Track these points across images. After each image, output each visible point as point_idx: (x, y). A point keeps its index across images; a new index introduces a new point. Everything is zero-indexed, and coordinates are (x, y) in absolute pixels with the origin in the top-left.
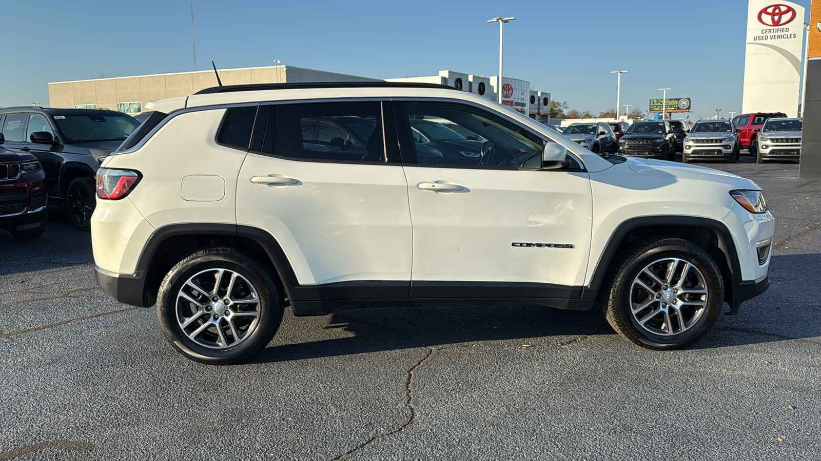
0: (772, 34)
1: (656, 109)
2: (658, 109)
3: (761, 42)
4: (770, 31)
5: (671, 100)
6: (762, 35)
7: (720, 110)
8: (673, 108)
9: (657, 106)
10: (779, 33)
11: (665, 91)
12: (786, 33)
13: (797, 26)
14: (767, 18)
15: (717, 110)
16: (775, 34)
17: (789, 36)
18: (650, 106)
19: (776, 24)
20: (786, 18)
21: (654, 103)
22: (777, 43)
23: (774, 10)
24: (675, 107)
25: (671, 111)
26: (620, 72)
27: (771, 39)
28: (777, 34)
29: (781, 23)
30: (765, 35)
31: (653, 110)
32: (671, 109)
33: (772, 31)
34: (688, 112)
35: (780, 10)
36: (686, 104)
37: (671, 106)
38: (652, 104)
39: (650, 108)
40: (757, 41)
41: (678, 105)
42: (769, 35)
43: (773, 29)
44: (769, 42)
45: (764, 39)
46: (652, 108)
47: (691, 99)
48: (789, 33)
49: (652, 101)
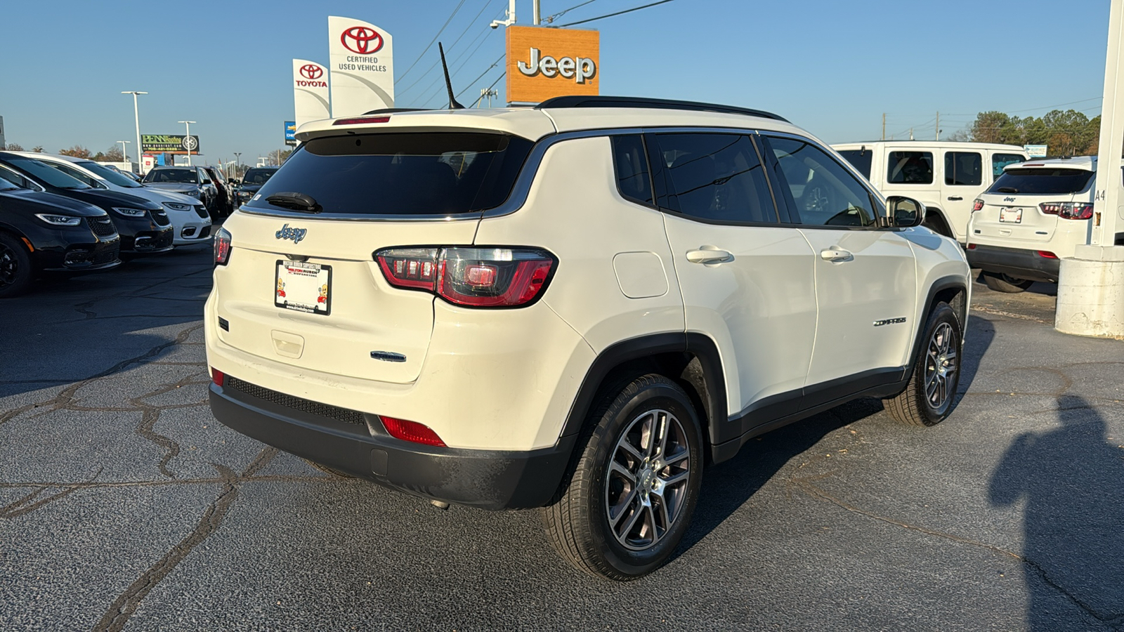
0: (360, 64)
1: (151, 149)
2: (155, 149)
3: (347, 71)
4: (356, 59)
5: (172, 137)
6: (347, 63)
7: (240, 154)
8: (176, 149)
9: (152, 145)
10: (367, 63)
11: (187, 124)
12: (375, 64)
13: (386, 56)
14: (351, 43)
15: (236, 154)
16: (362, 63)
17: (378, 69)
18: (143, 144)
19: (363, 51)
20: (373, 44)
21: (147, 141)
22: (365, 74)
23: (359, 33)
24: (179, 148)
25: (172, 152)
26: (136, 93)
27: (359, 69)
28: (364, 64)
29: (368, 50)
30: (351, 63)
31: (148, 150)
32: (173, 149)
33: (359, 59)
34: (197, 154)
35: (365, 34)
36: (193, 144)
37: (173, 145)
38: (144, 142)
39: (143, 148)
40: (343, 70)
41: (182, 144)
42: (356, 64)
43: (360, 58)
44: (356, 72)
45: (350, 68)
46: (146, 147)
47: (199, 138)
48: (378, 64)
49: (144, 136)
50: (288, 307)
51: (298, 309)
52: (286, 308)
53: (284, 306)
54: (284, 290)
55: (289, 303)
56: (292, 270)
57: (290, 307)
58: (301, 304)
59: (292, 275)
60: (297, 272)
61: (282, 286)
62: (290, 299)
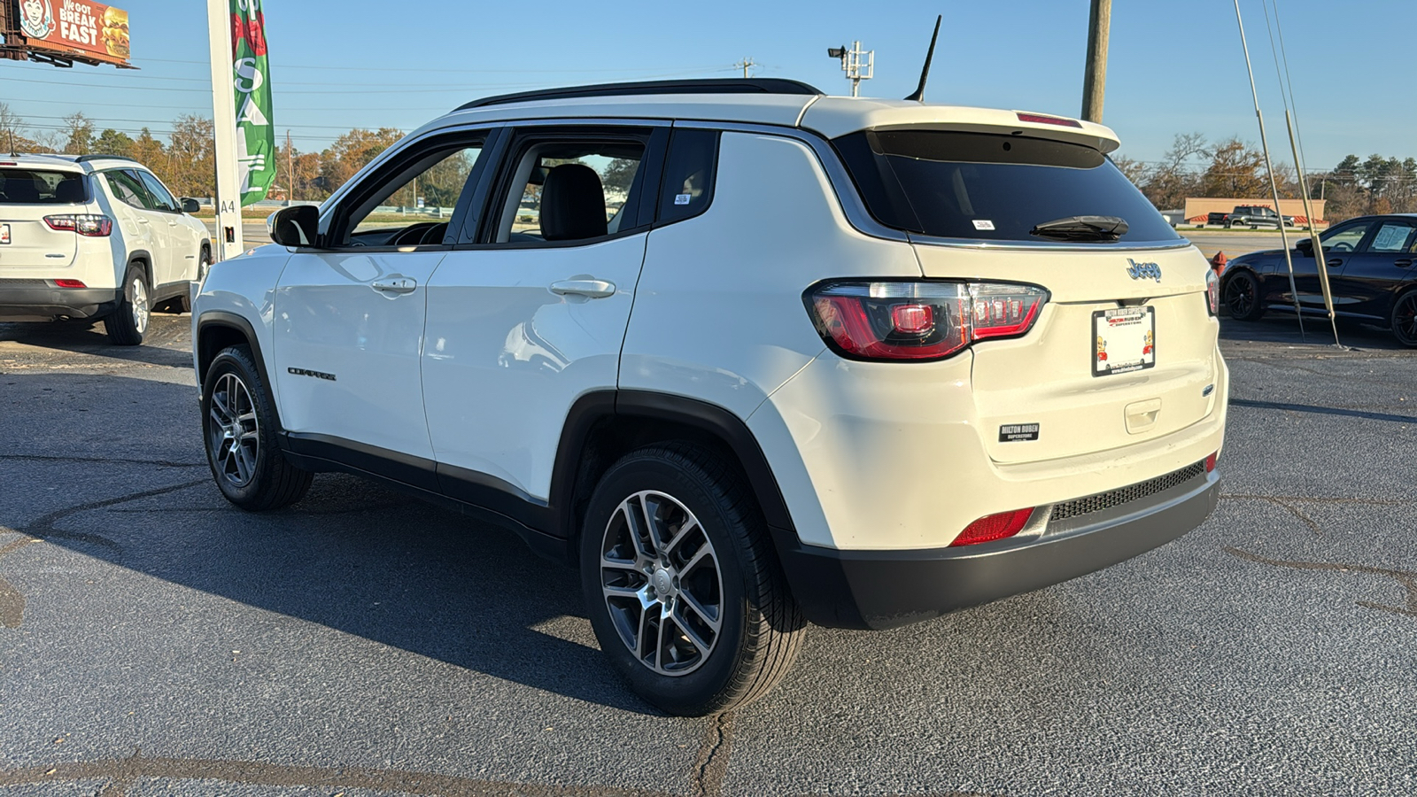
50: (1113, 372)
51: (1126, 369)
52: (1111, 374)
53: (1108, 372)
54: (1106, 351)
55: (1112, 366)
56: (1114, 321)
57: (1116, 371)
58: (1124, 364)
59: (1115, 328)
60: (1119, 323)
61: (1103, 347)
62: (1112, 361)
